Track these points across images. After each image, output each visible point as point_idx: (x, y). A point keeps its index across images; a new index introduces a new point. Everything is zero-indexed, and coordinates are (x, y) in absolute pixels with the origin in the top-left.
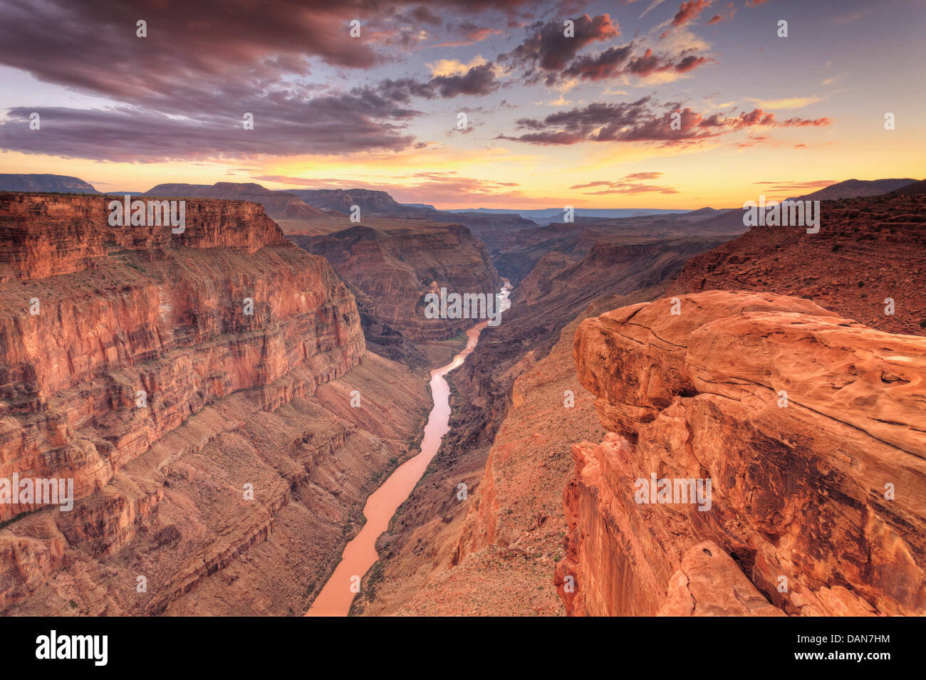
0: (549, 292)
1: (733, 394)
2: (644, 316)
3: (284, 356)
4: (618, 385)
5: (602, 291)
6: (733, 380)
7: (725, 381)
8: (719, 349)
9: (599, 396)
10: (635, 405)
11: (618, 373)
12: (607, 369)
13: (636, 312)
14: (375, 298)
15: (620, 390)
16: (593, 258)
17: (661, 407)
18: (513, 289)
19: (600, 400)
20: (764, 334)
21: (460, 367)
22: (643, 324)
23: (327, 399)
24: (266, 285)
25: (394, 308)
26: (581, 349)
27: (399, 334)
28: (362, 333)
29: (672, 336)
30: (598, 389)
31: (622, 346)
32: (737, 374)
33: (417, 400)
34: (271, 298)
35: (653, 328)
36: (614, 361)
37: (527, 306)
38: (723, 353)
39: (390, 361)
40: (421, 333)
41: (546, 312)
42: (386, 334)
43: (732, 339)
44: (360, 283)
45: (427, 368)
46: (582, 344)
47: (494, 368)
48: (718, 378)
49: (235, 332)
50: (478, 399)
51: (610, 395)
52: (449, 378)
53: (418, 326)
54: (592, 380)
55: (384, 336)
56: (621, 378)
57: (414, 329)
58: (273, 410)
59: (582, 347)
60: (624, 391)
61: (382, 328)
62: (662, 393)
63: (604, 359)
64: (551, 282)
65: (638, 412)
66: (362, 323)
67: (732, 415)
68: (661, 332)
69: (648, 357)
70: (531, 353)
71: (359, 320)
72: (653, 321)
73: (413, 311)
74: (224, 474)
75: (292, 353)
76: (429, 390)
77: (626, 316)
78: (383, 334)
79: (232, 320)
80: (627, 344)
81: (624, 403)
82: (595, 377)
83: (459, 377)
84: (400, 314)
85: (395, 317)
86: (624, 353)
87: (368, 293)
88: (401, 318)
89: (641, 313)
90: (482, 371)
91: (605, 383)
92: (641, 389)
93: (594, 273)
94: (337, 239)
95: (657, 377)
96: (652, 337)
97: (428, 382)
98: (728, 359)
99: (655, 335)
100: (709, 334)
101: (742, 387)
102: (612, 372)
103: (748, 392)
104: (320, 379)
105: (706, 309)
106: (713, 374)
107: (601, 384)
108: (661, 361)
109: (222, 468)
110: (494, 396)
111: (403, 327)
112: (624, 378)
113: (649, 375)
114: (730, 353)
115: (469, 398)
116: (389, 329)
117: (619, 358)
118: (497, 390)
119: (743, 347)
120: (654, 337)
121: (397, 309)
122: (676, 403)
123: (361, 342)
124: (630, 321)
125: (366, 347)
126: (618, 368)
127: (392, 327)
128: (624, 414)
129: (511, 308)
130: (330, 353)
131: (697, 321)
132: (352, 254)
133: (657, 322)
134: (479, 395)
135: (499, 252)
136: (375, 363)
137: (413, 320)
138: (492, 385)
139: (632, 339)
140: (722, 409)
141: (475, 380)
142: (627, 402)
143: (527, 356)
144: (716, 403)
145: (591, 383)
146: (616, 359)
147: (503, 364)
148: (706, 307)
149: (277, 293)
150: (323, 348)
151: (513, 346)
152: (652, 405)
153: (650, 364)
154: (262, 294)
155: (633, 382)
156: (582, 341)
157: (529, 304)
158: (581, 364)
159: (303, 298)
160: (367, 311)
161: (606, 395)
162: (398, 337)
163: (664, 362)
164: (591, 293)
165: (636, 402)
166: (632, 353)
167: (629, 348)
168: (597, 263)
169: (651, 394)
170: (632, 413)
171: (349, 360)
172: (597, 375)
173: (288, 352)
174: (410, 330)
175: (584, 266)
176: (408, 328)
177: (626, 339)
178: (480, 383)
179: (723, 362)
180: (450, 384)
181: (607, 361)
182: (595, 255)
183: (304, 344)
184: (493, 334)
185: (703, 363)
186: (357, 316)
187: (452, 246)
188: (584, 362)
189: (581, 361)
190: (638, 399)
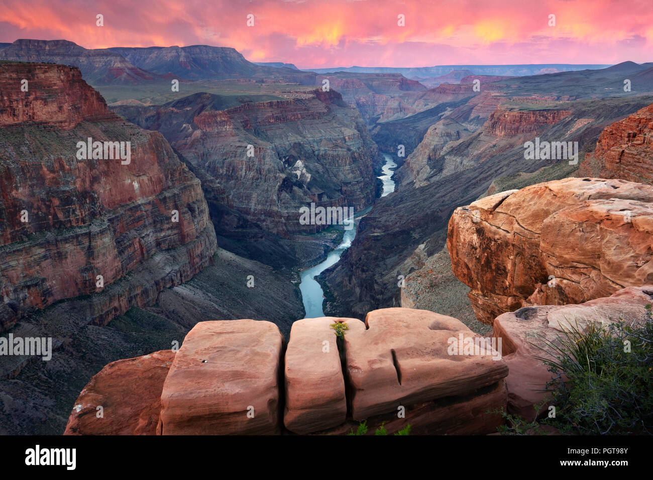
0: (441, 170)
1: (575, 277)
2: (509, 205)
3: (115, 258)
4: (489, 275)
5: (505, 168)
6: (575, 264)
7: (569, 265)
8: (564, 235)
9: (474, 287)
10: (504, 294)
11: (488, 262)
12: (478, 260)
13: (503, 200)
14: (227, 182)
15: (490, 280)
16: (494, 126)
17: (525, 295)
18: (397, 168)
19: (474, 292)
20: (598, 221)
21: (336, 266)
22: (509, 212)
23: (171, 308)
24: (88, 170)
25: (251, 194)
26: (454, 240)
27: (258, 226)
28: (211, 227)
29: (532, 224)
30: (471, 280)
31: (491, 235)
32: (577, 258)
33: (285, 307)
34: (96, 186)
35: (517, 217)
36: (484, 250)
37: (415, 189)
38: (566, 240)
39: (249, 261)
40: (285, 224)
41: (438, 195)
42: (242, 227)
43: (574, 226)
44: (207, 164)
45: (296, 268)
46: (455, 234)
47: (378, 266)
48: (564, 263)
49: (53, 229)
50: (360, 305)
51: (482, 286)
52: (321, 279)
53: (281, 217)
54: (465, 271)
55: (240, 230)
56: (491, 267)
57: (277, 220)
58: (106, 323)
59: (454, 237)
60: (493, 281)
61: (236, 220)
62: (526, 281)
63: (476, 249)
64: (443, 158)
65: (507, 302)
66: (211, 215)
67: (574, 296)
68: (523, 220)
69: (513, 245)
70: (422, 246)
71: (207, 210)
72: (517, 209)
73: (275, 198)
74: (49, 402)
75: (126, 253)
76: (298, 294)
77: (493, 204)
78: (238, 227)
79: (47, 214)
80: (495, 233)
81: (495, 293)
82: (468, 268)
83: (334, 278)
84: (258, 202)
85: (252, 206)
86: (493, 243)
87: (217, 176)
88: (260, 207)
89: (507, 201)
90: (363, 271)
91: (477, 273)
92: (509, 278)
93: (494, 146)
94: (175, 110)
95: (521, 265)
96: (516, 226)
97: (297, 285)
98: (569, 246)
99: (518, 223)
100: (557, 221)
101: (582, 270)
102: (483, 263)
103: (586, 275)
104: (161, 284)
105: (560, 198)
106: (559, 260)
107: (474, 276)
108: (524, 249)
109: (46, 395)
110: (378, 300)
111: (263, 217)
112: (493, 268)
113: (514, 265)
114: (571, 239)
115: (347, 303)
116: (246, 221)
117: (488, 247)
118: (382, 293)
119: (582, 233)
120: (518, 226)
121: (255, 195)
122: (537, 290)
123: (211, 238)
124: (498, 210)
125: (218, 243)
126: (487, 258)
127: (249, 217)
128: (496, 305)
129: (396, 191)
130: (173, 253)
131: (552, 209)
132: (195, 128)
133: (521, 211)
134: (360, 300)
135: (379, 121)
136: (229, 263)
137: (275, 208)
138: (376, 287)
139: (499, 228)
140: (567, 292)
141: (354, 280)
142: (497, 292)
143: (417, 251)
144: (563, 286)
145: (464, 275)
146: (486, 248)
147: (388, 261)
148: (560, 195)
149: (103, 179)
150: (164, 246)
151: (400, 238)
152: (518, 294)
153: (515, 252)
154: (84, 181)
155: (501, 271)
156: (455, 231)
157: (417, 186)
158: (455, 256)
159: (136, 185)
160: (216, 199)
161: (479, 286)
162: (256, 230)
163: (527, 250)
164: (492, 171)
165: (505, 291)
166: (499, 242)
167: (497, 237)
168: (498, 132)
169: (517, 283)
170: (502, 302)
171: (197, 260)
172: (470, 266)
173: (121, 252)
174: (271, 222)
175: (482, 137)
176: (269, 220)
177: (494, 228)
178: (361, 286)
179: (567, 248)
180: (324, 287)
181: (478, 251)
182: (495, 123)
183: (140, 241)
184: (374, 224)
185: (552, 249)
186: (205, 206)
187: (320, 115)
188: (457, 253)
189: (454, 252)
190: (507, 288)
